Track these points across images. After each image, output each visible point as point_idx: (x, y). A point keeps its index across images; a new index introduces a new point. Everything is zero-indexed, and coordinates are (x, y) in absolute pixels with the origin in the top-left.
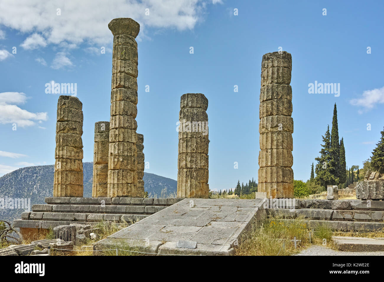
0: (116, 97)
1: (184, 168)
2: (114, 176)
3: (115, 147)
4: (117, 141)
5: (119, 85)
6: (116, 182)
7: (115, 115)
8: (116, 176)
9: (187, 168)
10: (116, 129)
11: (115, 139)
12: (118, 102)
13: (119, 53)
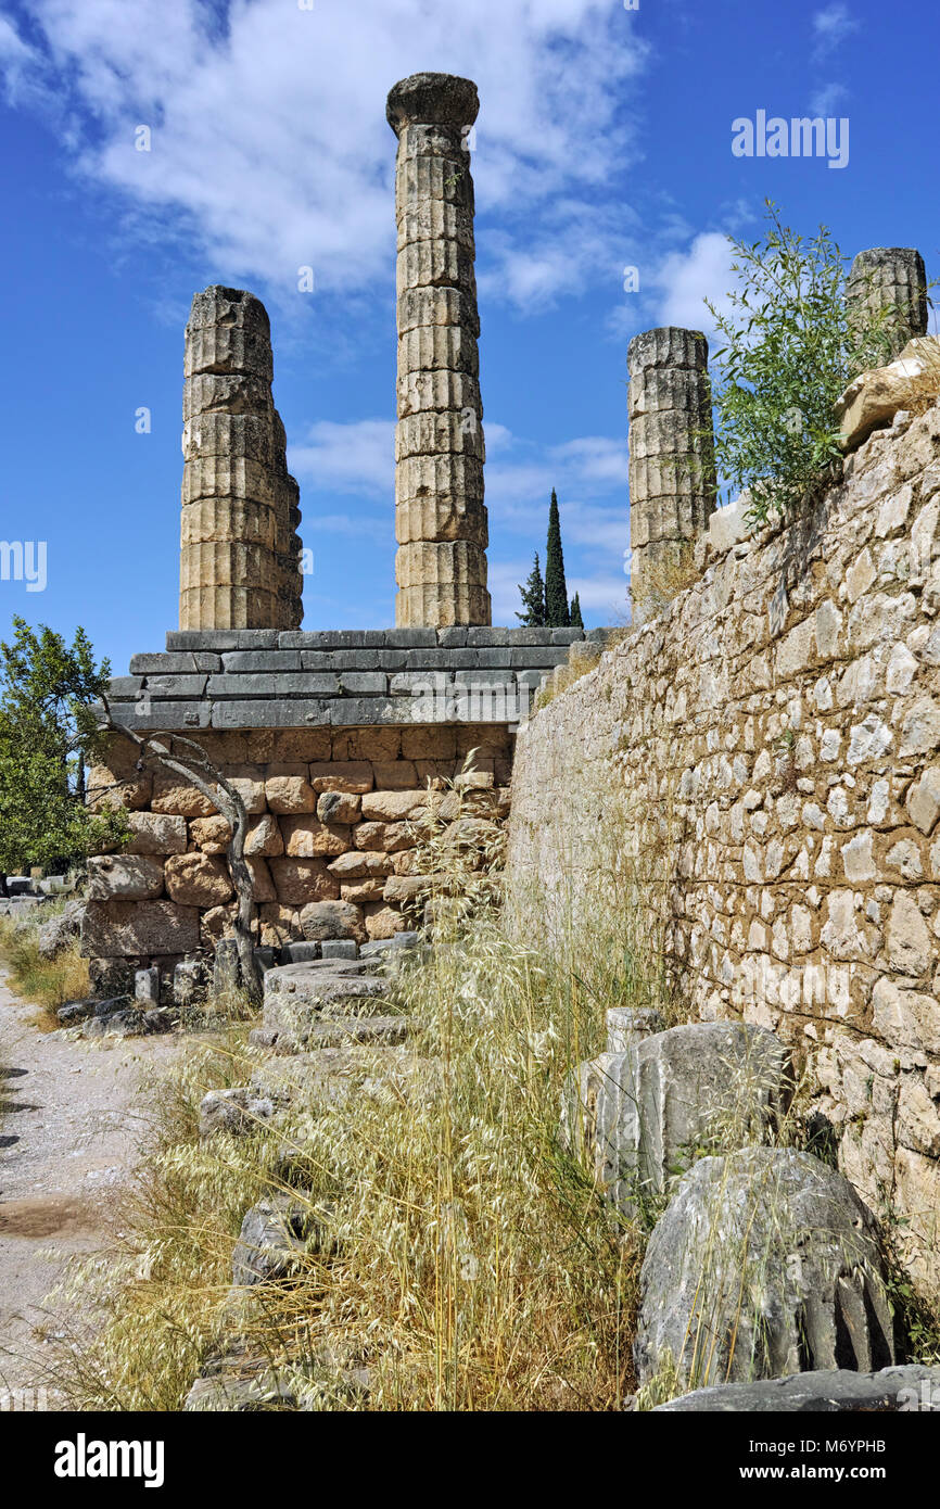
0: (434, 312)
2: (439, 560)
3: (438, 470)
4: (447, 449)
5: (441, 278)
6: (448, 578)
7: (434, 370)
8: (448, 559)
10: (440, 411)
11: (438, 442)
12: (443, 331)
13: (435, 179)
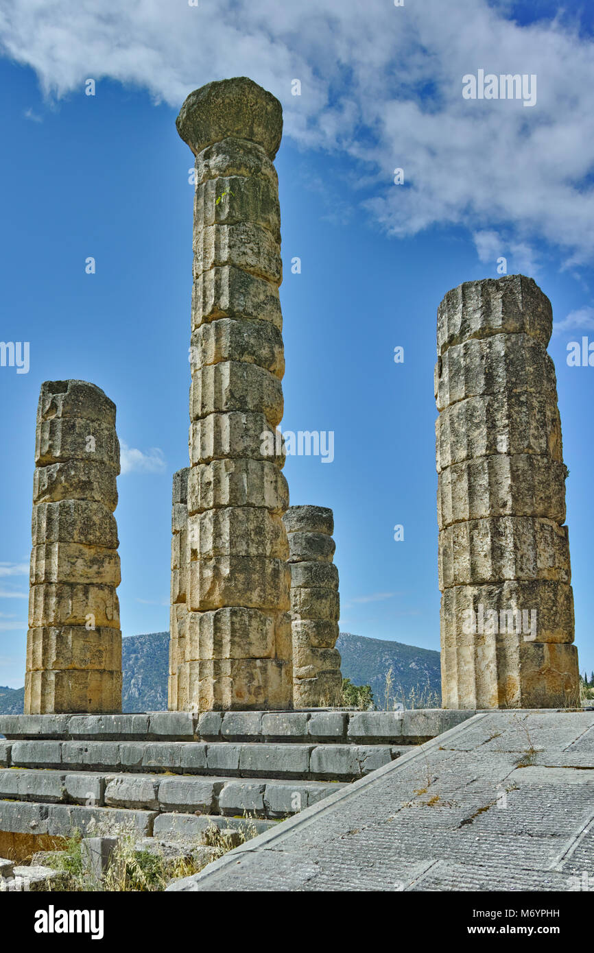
1: (464, 584)
2: (202, 633)
3: (203, 529)
4: (212, 504)
5: (212, 312)
6: (209, 655)
7: (204, 416)
8: (209, 631)
9: (477, 583)
10: (207, 462)
11: (204, 498)
12: (211, 370)
13: (209, 204)
